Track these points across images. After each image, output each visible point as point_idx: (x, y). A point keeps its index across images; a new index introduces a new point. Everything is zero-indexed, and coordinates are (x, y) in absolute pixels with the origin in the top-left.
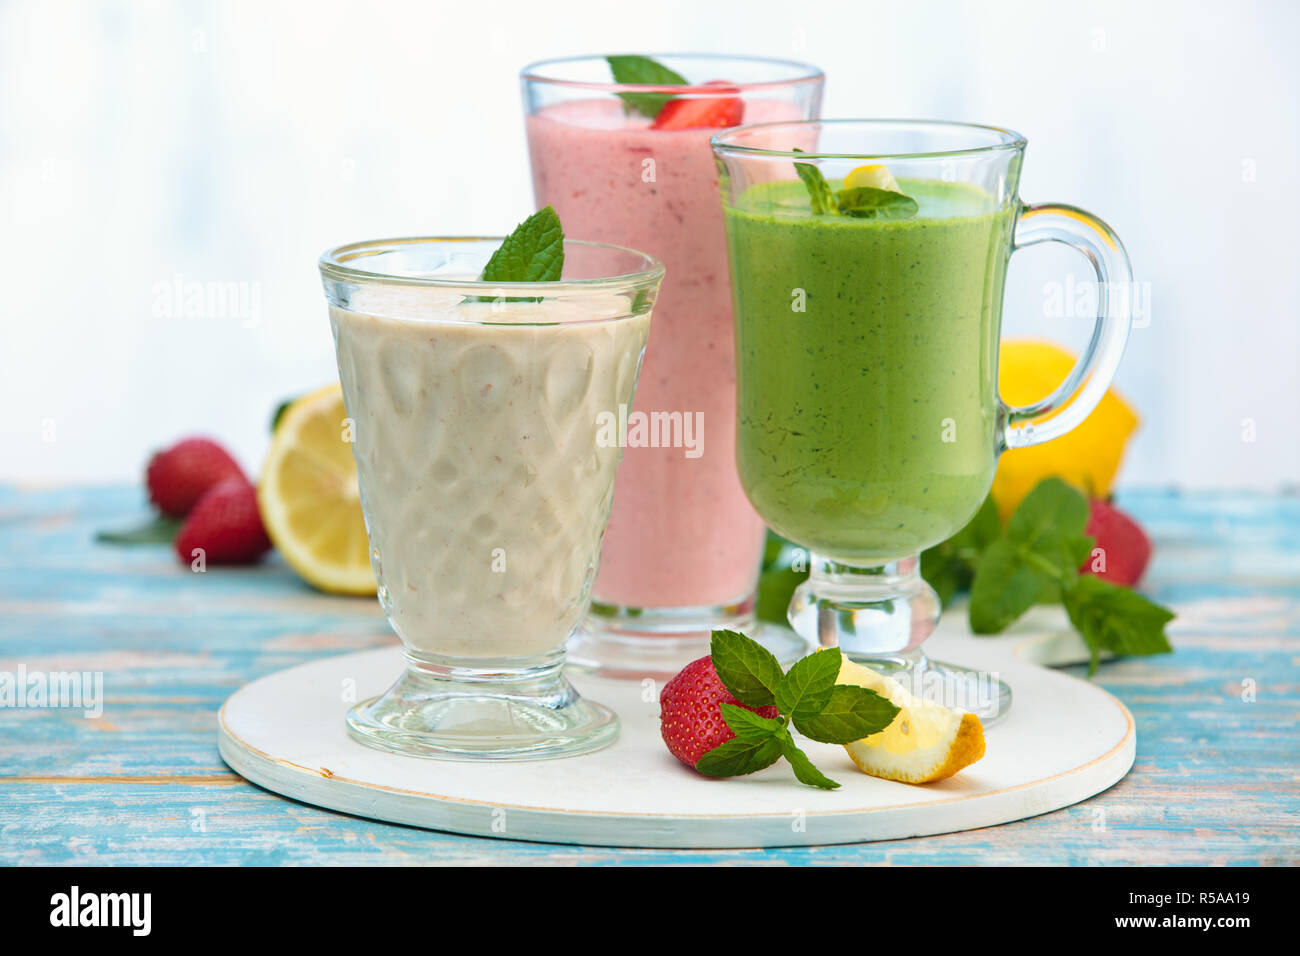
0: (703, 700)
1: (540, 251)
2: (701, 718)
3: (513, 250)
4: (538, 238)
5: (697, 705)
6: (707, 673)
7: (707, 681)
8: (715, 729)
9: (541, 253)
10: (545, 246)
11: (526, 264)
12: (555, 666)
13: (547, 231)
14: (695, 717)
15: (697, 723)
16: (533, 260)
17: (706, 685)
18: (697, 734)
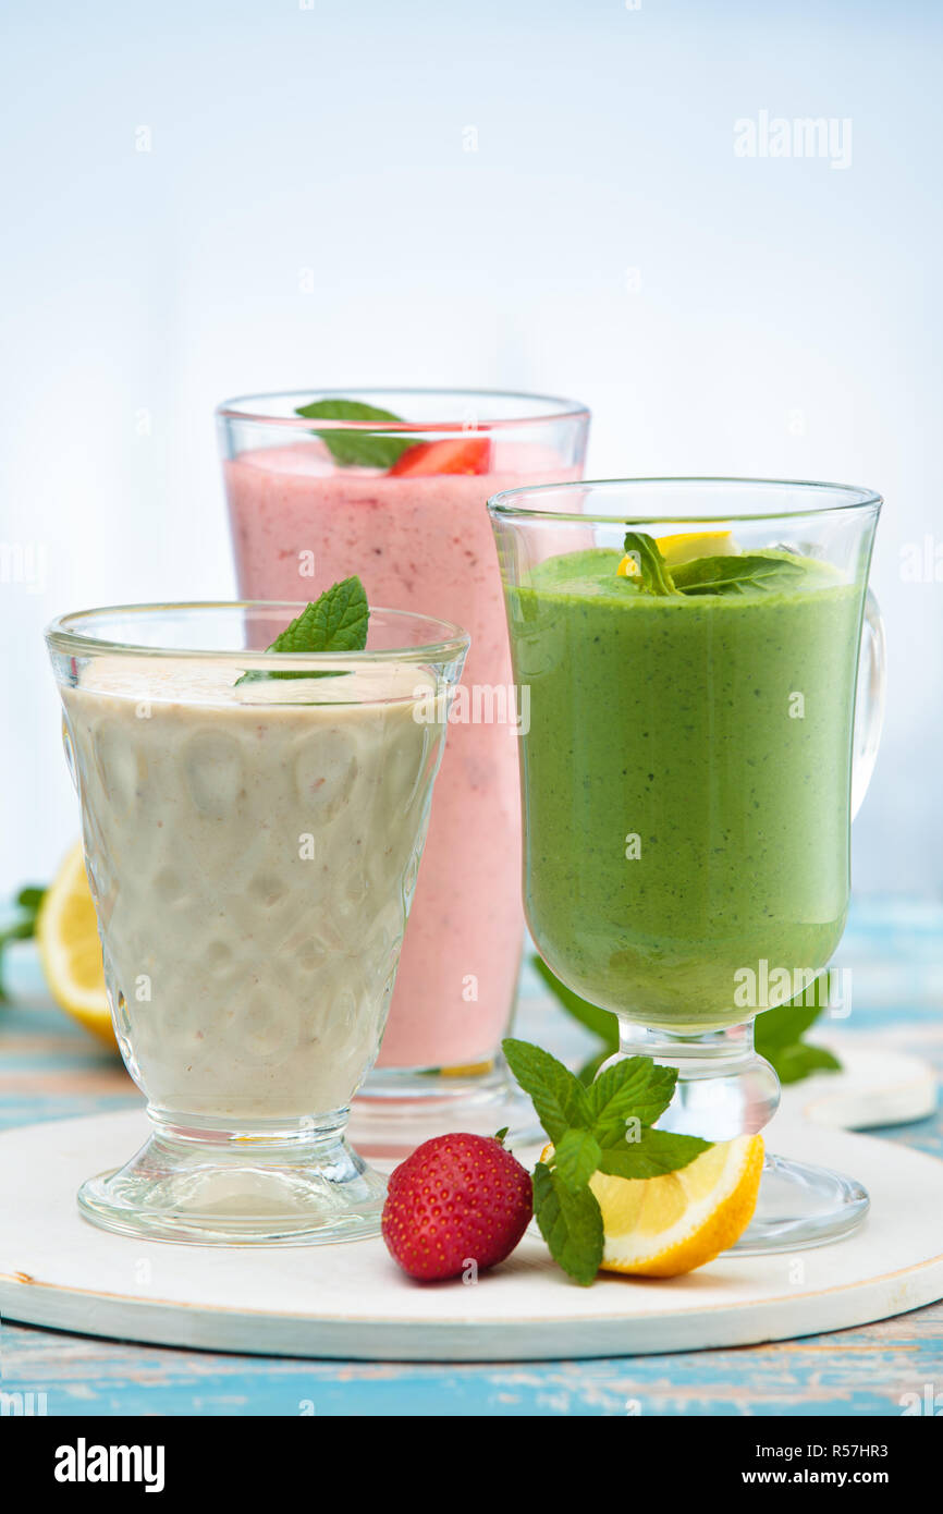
0: (424, 1189)
1: (344, 627)
2: (418, 1212)
3: (316, 621)
4: (343, 611)
5: (416, 1196)
6: (437, 1156)
7: (434, 1165)
8: (432, 1227)
9: (345, 630)
10: (350, 623)
11: (327, 640)
12: (335, 1129)
13: (353, 605)
14: (413, 1210)
15: (412, 1217)
16: (336, 637)
17: (432, 1171)
18: (410, 1231)
